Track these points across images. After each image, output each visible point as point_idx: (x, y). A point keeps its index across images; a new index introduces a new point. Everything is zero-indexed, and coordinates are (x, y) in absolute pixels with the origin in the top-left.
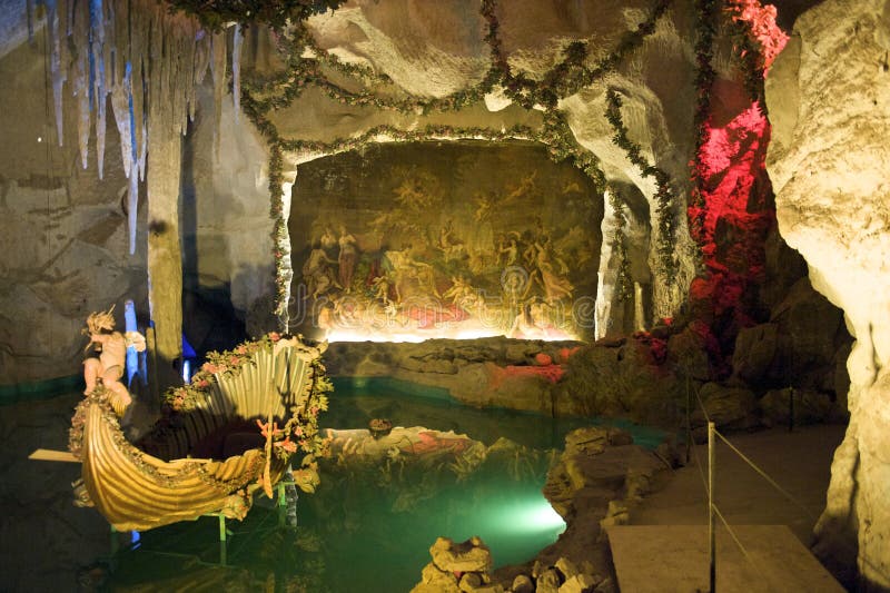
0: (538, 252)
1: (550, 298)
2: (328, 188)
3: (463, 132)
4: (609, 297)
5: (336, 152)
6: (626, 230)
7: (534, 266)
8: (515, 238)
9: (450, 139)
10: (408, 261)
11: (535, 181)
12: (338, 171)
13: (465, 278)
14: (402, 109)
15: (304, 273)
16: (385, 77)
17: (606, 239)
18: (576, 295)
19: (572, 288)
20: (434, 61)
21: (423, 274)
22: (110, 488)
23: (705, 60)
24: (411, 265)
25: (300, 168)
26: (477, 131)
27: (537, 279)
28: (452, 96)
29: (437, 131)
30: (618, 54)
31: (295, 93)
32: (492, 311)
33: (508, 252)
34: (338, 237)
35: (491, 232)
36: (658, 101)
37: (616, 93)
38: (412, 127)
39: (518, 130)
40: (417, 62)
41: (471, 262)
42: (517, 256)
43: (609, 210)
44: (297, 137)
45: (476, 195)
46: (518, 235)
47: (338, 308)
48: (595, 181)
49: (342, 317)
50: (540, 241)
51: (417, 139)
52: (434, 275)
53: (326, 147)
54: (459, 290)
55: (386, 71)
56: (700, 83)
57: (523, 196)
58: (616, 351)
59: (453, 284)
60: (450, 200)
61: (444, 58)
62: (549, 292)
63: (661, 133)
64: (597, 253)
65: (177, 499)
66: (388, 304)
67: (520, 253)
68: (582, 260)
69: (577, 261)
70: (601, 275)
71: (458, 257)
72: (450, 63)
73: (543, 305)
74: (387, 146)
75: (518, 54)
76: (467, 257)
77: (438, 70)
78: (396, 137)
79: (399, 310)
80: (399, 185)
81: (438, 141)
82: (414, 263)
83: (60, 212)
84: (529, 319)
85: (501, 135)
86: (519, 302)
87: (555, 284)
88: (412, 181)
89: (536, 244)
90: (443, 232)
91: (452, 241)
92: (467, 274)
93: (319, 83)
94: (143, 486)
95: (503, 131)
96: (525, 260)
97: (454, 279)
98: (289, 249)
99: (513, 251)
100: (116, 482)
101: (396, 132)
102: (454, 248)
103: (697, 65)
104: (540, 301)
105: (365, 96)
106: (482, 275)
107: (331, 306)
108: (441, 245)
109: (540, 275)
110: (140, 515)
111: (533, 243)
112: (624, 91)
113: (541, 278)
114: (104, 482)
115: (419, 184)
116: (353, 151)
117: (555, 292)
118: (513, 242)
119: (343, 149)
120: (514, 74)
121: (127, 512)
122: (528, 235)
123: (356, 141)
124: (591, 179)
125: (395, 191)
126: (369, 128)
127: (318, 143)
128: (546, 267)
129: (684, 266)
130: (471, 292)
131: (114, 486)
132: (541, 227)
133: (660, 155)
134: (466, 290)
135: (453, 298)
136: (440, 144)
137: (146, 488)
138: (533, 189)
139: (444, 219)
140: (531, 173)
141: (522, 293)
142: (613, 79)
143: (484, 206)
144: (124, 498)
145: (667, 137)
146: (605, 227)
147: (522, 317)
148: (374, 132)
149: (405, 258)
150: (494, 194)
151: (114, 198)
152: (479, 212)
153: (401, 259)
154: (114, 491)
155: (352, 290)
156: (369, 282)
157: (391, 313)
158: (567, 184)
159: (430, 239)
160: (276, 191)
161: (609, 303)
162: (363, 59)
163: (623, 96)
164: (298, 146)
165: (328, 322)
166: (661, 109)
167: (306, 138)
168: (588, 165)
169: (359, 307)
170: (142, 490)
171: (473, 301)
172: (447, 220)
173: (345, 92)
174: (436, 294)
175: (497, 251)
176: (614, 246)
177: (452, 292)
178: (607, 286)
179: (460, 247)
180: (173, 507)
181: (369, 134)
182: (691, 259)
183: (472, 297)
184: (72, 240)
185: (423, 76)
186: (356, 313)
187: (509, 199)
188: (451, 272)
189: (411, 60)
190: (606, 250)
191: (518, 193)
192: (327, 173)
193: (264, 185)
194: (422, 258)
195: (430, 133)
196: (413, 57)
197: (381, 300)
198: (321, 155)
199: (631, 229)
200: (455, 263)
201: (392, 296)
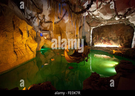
3: (112, 23)
8: (119, 35)
12: (97, 29)
18: (129, 42)
20: (108, 15)
21: (106, 40)
25: (93, 29)
28: (110, 19)
32: (115, 44)
34: (97, 36)
38: (106, 23)
44: (92, 26)
47: (96, 43)
48: (133, 27)
52: (108, 40)
55: (102, 17)
59: (110, 41)
60: (110, 31)
69: (129, 38)
73: (123, 43)
78: (104, 25)
79: (103, 43)
80: (104, 30)
85: (118, 23)
86: (119, 43)
87: (125, 41)
89: (123, 36)
92: (112, 39)
93: (95, 20)
96: (121, 38)
98: (91, 37)
99: (119, 37)
105: (100, 21)
108: (109, 36)
113: (123, 40)
116: (99, 27)
120: (119, 15)
122: (121, 35)
126: (100, 24)
134: (112, 41)
136: (109, 25)
138: (123, 29)
140: (122, 27)
146: (134, 33)
149: (104, 38)
150: (116, 30)
152: (114, 32)
155: (98, 41)
156: (100, 40)
158: (128, 28)
159: (107, 36)
169: (99, 43)
174: (108, 42)
175: (117, 37)
178: (134, 41)
179: (111, 36)
187: (119, 30)
189: (105, 15)
193: (89, 31)
197: (101, 42)
198: (95, 27)
200: (111, 38)
201: (103, 42)
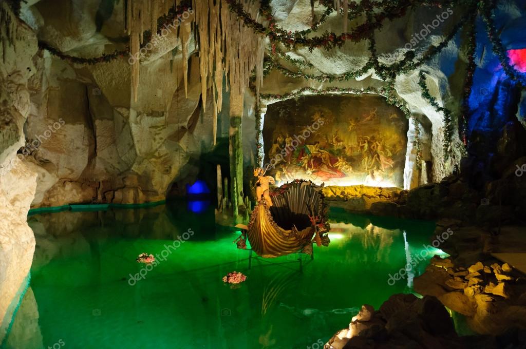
0: (377, 146)
1: (383, 167)
2: (280, 115)
3: (344, 90)
4: (412, 167)
5: (286, 99)
6: (420, 136)
7: (376, 153)
8: (367, 139)
9: (338, 93)
10: (317, 150)
11: (376, 112)
12: (285, 108)
13: (343, 158)
14: (319, 80)
15: (270, 155)
16: (311, 65)
17: (409, 140)
18: (395, 167)
19: (393, 163)
20: (339, 58)
21: (324, 156)
22: (267, 240)
23: (471, 59)
24: (318, 151)
25: (269, 106)
26: (350, 89)
27: (377, 159)
28: (345, 74)
29: (332, 90)
30: (429, 56)
31: (267, 72)
32: (356, 173)
33: (364, 146)
34: (285, 138)
35: (356, 137)
36: (445, 77)
37: (423, 73)
39: (369, 89)
40: (331, 59)
41: (346, 150)
42: (368, 148)
43: (412, 127)
44: (267, 92)
45: (349, 119)
46: (369, 138)
47: (285, 171)
48: (405, 113)
49: (286, 175)
50: (379, 141)
51: (323, 93)
52: (329, 156)
53: (281, 97)
54: (341, 163)
55: (312, 62)
56: (468, 69)
57: (371, 120)
58: (430, 190)
59: (338, 160)
60: (337, 121)
61: (345, 57)
62: (382, 165)
63: (447, 92)
64: (405, 146)
65: (288, 246)
66: (308, 170)
67: (369, 146)
68: (398, 150)
69: (395, 151)
70: (407, 157)
71: (341, 148)
72: (347, 59)
73: (380, 171)
74: (308, 96)
75: (381, 56)
76: (345, 148)
77: (341, 62)
78: (313, 92)
79: (313, 172)
80: (313, 115)
81: (332, 94)
82: (320, 150)
83: (162, 127)
84: (373, 176)
85: (362, 92)
86: (368, 169)
87: (386, 161)
88: (320, 113)
89: (377, 142)
90: (334, 136)
91: (338, 140)
92: (344, 155)
93: (279, 68)
94: (278, 239)
95: (362, 89)
96: (372, 150)
97: (338, 158)
98: (263, 144)
99: (366, 145)
100: (269, 237)
101: (313, 90)
102: (339, 144)
103: (468, 61)
104: (378, 168)
105: (300, 74)
106: (351, 157)
107: (282, 170)
108: (332, 142)
109: (378, 157)
110: (275, 252)
111: (376, 141)
112: (427, 72)
113: (379, 158)
114: (265, 237)
115: (323, 113)
116: (293, 99)
117: (385, 165)
118: (366, 141)
119: (289, 98)
120: (380, 64)
121: (270, 250)
122: (373, 138)
123: (295, 94)
124: (403, 112)
125: (312, 117)
126: (301, 89)
127: (278, 95)
128: (381, 153)
129: (455, 153)
130: (346, 164)
131: (268, 239)
132: (379, 134)
133: (446, 102)
134: (344, 163)
135: (338, 167)
136: (332, 95)
137: (279, 240)
138: (376, 116)
139: (334, 130)
140: (375, 109)
141: (370, 165)
142: (424, 67)
143: (353, 124)
144: (271, 244)
145: (450, 94)
146: (409, 134)
147: (370, 176)
148: (303, 90)
149: (316, 148)
150: (357, 119)
151: (185, 121)
152: (350, 127)
153: (314, 148)
154: (268, 241)
155: (291, 163)
156: (299, 159)
157: (309, 174)
158: (391, 115)
159: (327, 139)
160: (258, 117)
161: (412, 170)
162: (301, 57)
163: (426, 75)
164: (268, 97)
165: (280, 178)
166: (447, 81)
167: (272, 93)
168: (401, 106)
169: (294, 171)
170: (277, 241)
171: (347, 168)
172: (336, 130)
173: (291, 72)
174: (330, 165)
175: (358, 145)
176: (414, 143)
177: (337, 164)
178: (411, 162)
179: (341, 143)
180: (286, 249)
181: (301, 91)
182: (459, 149)
183: (347, 166)
184: (165, 140)
185: (333, 65)
186: (292, 174)
187: (364, 121)
188: (338, 155)
189: (328, 58)
190: (410, 146)
191: (369, 118)
192: (280, 109)
193: (252, 114)
194: (324, 148)
195: (328, 90)
196: (330, 57)
197: (304, 167)
198: (278, 101)
199: (423, 136)
200: (339, 151)
201: (310, 166)
